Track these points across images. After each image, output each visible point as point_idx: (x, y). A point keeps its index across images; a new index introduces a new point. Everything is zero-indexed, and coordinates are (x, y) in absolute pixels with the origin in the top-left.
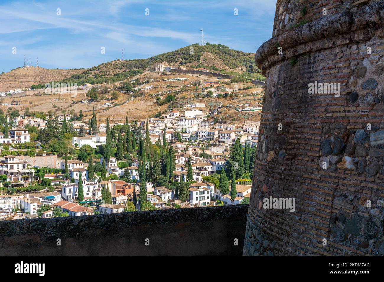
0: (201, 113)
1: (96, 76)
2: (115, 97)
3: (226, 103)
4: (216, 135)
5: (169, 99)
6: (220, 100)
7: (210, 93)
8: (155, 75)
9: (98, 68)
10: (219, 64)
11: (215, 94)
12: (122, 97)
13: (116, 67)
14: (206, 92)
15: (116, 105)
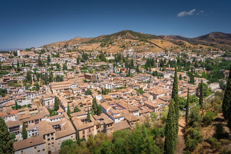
0: (133, 50)
1: (98, 40)
2: (108, 46)
3: (139, 47)
4: (138, 56)
5: (124, 46)
6: (137, 46)
7: (134, 44)
8: (118, 40)
9: (98, 37)
10: (131, 36)
11: (136, 45)
12: (110, 46)
13: (103, 37)
14: (133, 44)
15: (109, 48)
